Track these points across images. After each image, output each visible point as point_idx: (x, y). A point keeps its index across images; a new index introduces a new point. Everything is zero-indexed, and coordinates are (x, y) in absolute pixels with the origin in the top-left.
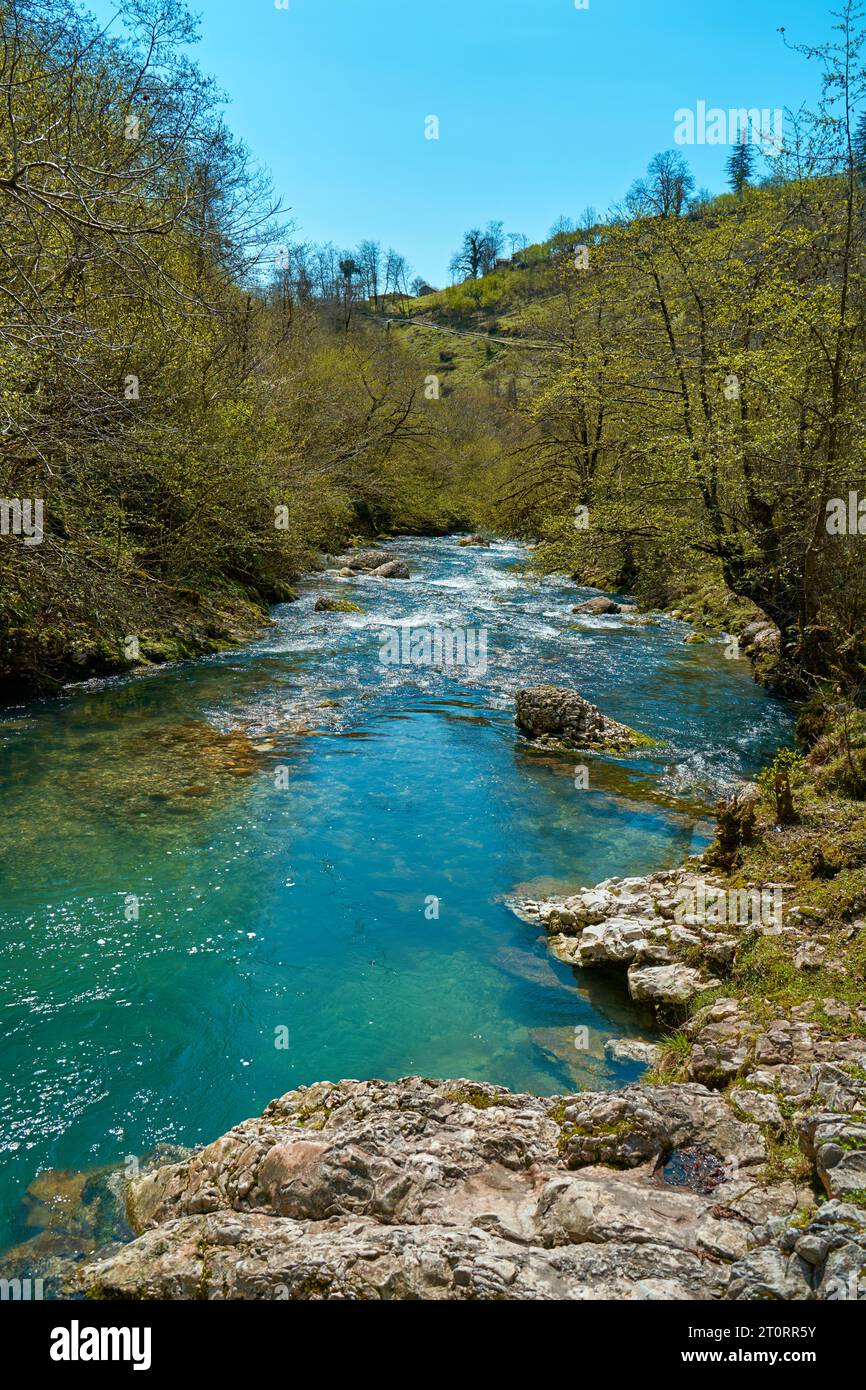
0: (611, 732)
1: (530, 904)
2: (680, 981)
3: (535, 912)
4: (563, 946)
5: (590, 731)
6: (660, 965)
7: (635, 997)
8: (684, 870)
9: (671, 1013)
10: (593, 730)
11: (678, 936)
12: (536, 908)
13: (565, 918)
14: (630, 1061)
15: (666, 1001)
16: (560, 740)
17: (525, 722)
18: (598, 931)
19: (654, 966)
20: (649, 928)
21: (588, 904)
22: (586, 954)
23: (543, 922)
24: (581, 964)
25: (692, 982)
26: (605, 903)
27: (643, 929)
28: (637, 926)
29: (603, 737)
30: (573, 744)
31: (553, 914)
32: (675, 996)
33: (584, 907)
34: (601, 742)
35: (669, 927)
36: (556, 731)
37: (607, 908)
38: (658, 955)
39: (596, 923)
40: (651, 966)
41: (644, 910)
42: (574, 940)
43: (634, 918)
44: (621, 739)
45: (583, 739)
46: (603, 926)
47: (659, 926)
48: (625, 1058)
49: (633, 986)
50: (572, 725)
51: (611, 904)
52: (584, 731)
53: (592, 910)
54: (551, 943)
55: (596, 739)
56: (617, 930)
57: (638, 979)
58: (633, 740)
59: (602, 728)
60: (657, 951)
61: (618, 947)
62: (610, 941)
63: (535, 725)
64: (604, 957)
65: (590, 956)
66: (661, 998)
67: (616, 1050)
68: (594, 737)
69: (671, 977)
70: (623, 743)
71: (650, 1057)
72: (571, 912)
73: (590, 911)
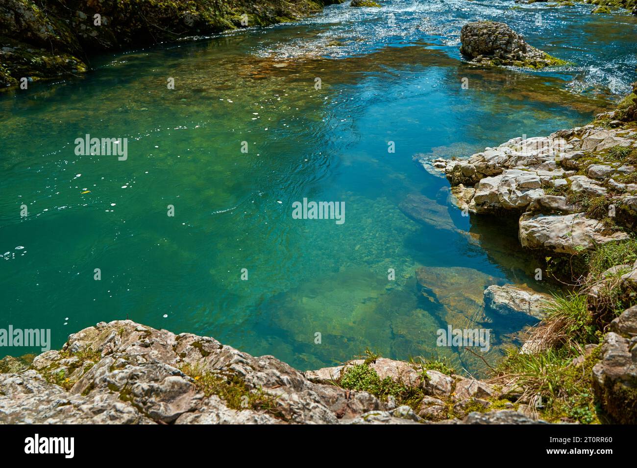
0: (531, 54)
1: (439, 161)
2: (578, 232)
3: (442, 167)
4: (461, 195)
5: (514, 53)
6: (556, 214)
7: (524, 244)
8: (592, 126)
9: (562, 263)
10: (518, 51)
11: (581, 186)
12: (443, 164)
13: (465, 170)
14: (510, 310)
15: (558, 250)
16: (491, 59)
17: (466, 48)
18: (494, 182)
19: (549, 215)
20: (547, 178)
21: (487, 158)
22: (480, 202)
23: (448, 175)
24: (475, 211)
25: (592, 234)
26: (504, 157)
27: (541, 180)
28: (535, 176)
29: (525, 57)
30: (501, 62)
31: (456, 168)
32: (570, 247)
33: (484, 161)
34: (522, 61)
35: (571, 178)
36: (489, 53)
37: (506, 161)
38: (554, 205)
39: (494, 175)
40: (545, 215)
41: (544, 161)
42: (471, 190)
43: (532, 169)
44: (539, 60)
45: (509, 58)
46: (500, 177)
47: (558, 177)
48: (504, 307)
49: (523, 233)
50: (501, 48)
51: (510, 157)
52: (510, 52)
53: (491, 163)
54: (451, 192)
55: (519, 58)
56: (513, 179)
57: (530, 227)
58: (547, 61)
59: (524, 51)
60: (555, 200)
61: (512, 196)
62: (505, 190)
63: (473, 50)
64: (497, 205)
65: (484, 204)
66: (553, 247)
67: (496, 297)
68: (517, 57)
69: (568, 227)
70: (540, 62)
71: (533, 308)
72: (472, 166)
73: (489, 163)
